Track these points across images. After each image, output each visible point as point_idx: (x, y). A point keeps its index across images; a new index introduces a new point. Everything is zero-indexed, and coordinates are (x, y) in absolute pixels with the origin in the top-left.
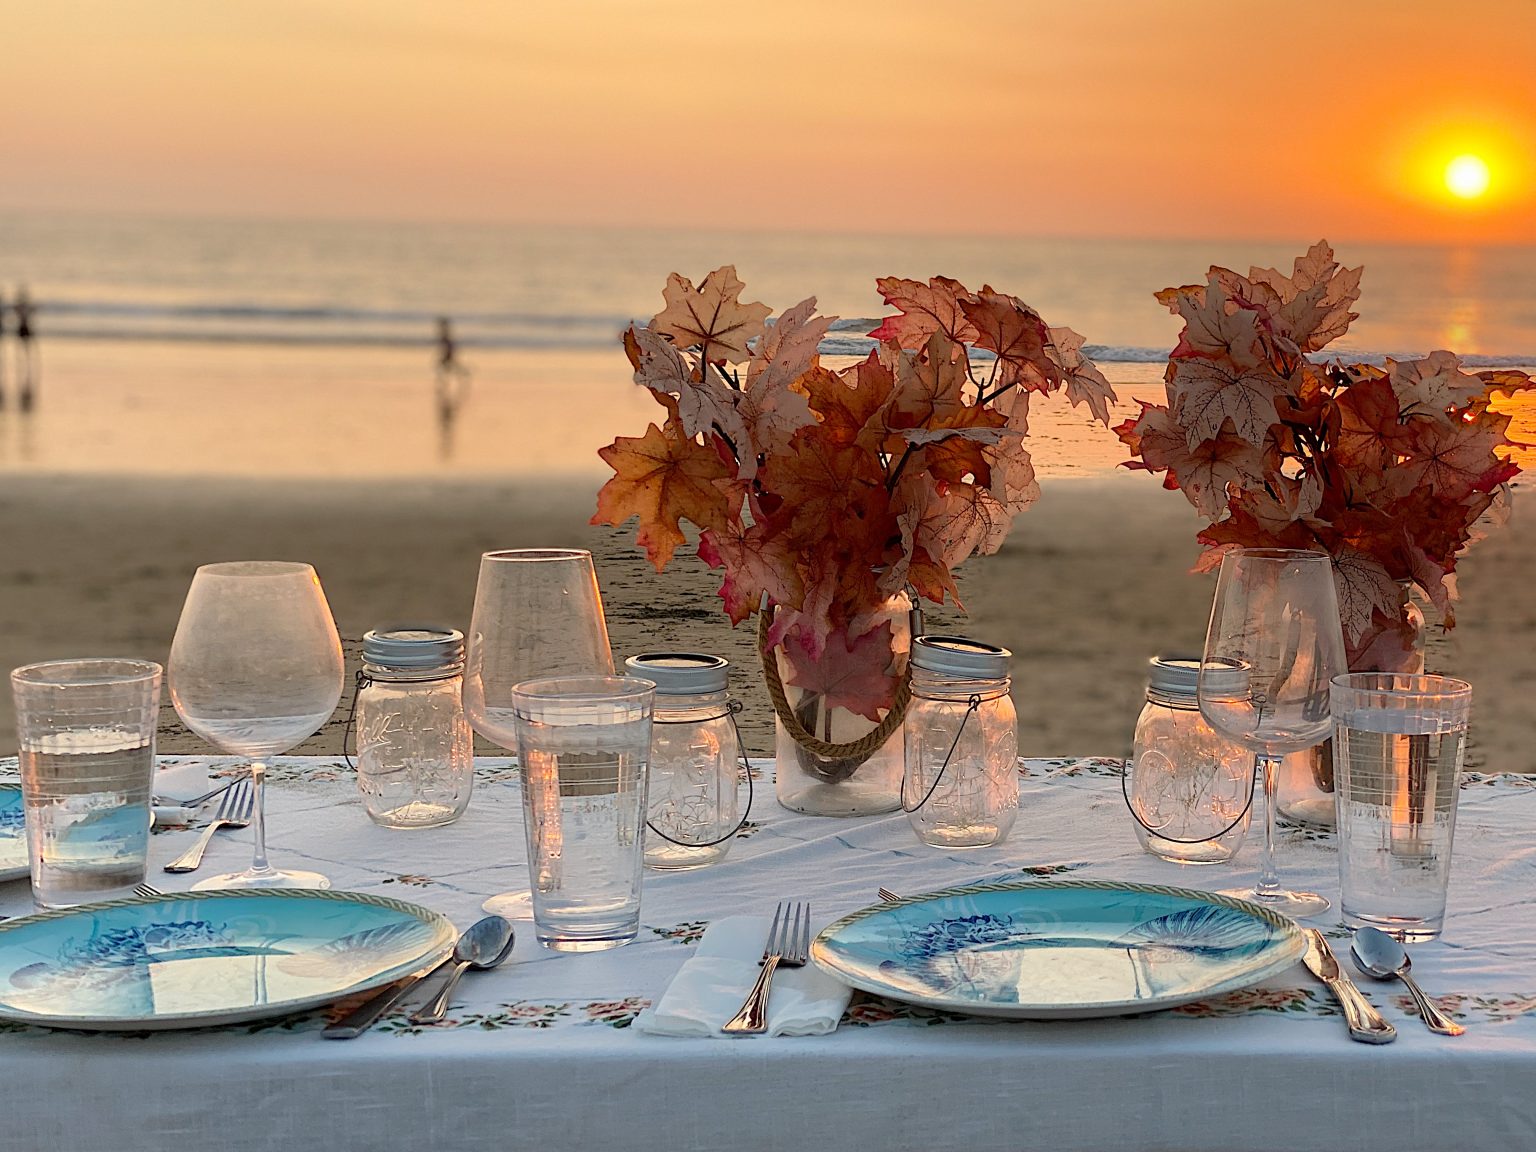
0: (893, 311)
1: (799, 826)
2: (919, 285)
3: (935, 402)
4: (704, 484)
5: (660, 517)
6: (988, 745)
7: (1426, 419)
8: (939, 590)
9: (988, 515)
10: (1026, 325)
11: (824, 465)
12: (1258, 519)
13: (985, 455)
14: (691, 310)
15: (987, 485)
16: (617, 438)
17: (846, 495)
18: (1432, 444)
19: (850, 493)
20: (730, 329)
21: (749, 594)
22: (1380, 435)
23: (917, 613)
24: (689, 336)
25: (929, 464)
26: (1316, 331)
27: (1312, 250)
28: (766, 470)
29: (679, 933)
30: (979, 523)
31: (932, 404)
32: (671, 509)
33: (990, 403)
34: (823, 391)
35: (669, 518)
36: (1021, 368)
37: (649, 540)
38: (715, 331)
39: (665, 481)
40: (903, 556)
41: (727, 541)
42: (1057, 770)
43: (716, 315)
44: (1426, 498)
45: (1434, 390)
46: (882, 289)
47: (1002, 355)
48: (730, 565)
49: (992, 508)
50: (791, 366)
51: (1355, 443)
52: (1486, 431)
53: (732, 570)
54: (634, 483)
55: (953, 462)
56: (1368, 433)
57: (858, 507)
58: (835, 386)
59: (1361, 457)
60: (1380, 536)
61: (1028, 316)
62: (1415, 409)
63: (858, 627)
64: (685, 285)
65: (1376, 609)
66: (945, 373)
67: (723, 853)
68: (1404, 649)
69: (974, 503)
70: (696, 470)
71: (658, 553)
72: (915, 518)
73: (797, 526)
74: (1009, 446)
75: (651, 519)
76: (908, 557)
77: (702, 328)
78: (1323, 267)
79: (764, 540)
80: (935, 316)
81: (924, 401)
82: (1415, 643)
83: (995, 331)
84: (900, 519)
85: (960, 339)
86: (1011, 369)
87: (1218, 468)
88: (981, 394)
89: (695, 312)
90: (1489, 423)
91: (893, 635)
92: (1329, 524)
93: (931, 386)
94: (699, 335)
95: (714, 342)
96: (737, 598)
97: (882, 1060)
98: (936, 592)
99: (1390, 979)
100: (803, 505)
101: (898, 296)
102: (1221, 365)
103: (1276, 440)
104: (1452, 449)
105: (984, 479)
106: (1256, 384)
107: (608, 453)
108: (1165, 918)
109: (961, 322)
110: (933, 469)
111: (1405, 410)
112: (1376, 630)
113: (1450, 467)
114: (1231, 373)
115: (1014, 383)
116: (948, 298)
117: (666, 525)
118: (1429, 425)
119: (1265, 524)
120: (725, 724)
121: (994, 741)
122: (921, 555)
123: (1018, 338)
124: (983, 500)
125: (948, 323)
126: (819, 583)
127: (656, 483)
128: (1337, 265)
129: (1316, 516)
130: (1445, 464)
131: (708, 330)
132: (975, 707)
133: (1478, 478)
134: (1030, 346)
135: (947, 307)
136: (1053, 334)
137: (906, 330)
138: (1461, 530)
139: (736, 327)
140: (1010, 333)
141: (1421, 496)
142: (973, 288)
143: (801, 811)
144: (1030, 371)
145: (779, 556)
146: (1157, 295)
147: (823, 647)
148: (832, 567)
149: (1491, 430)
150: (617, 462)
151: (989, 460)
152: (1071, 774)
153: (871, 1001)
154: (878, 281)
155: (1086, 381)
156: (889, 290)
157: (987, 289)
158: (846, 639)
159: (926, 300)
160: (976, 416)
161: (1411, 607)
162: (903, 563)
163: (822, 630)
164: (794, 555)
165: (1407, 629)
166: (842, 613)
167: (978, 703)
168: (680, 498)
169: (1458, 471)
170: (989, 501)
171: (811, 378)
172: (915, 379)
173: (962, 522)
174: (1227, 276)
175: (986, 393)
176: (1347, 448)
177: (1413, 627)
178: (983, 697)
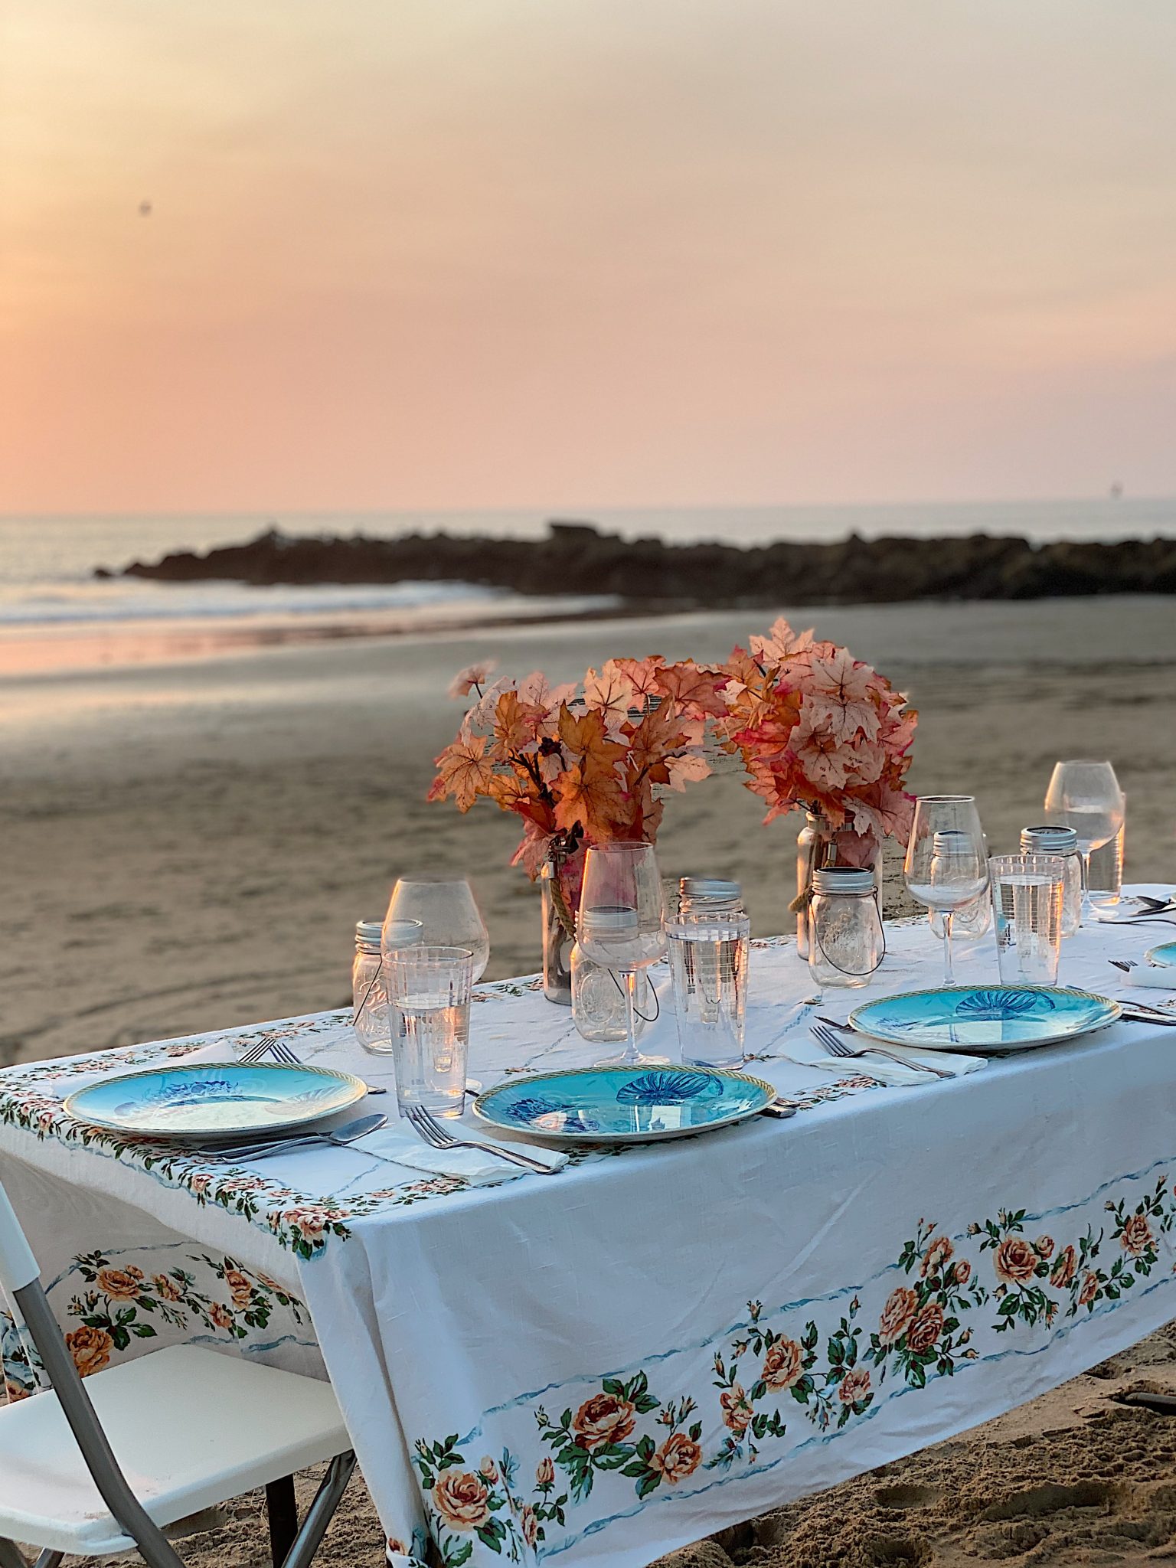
13: (666, 764)
36: (687, 706)
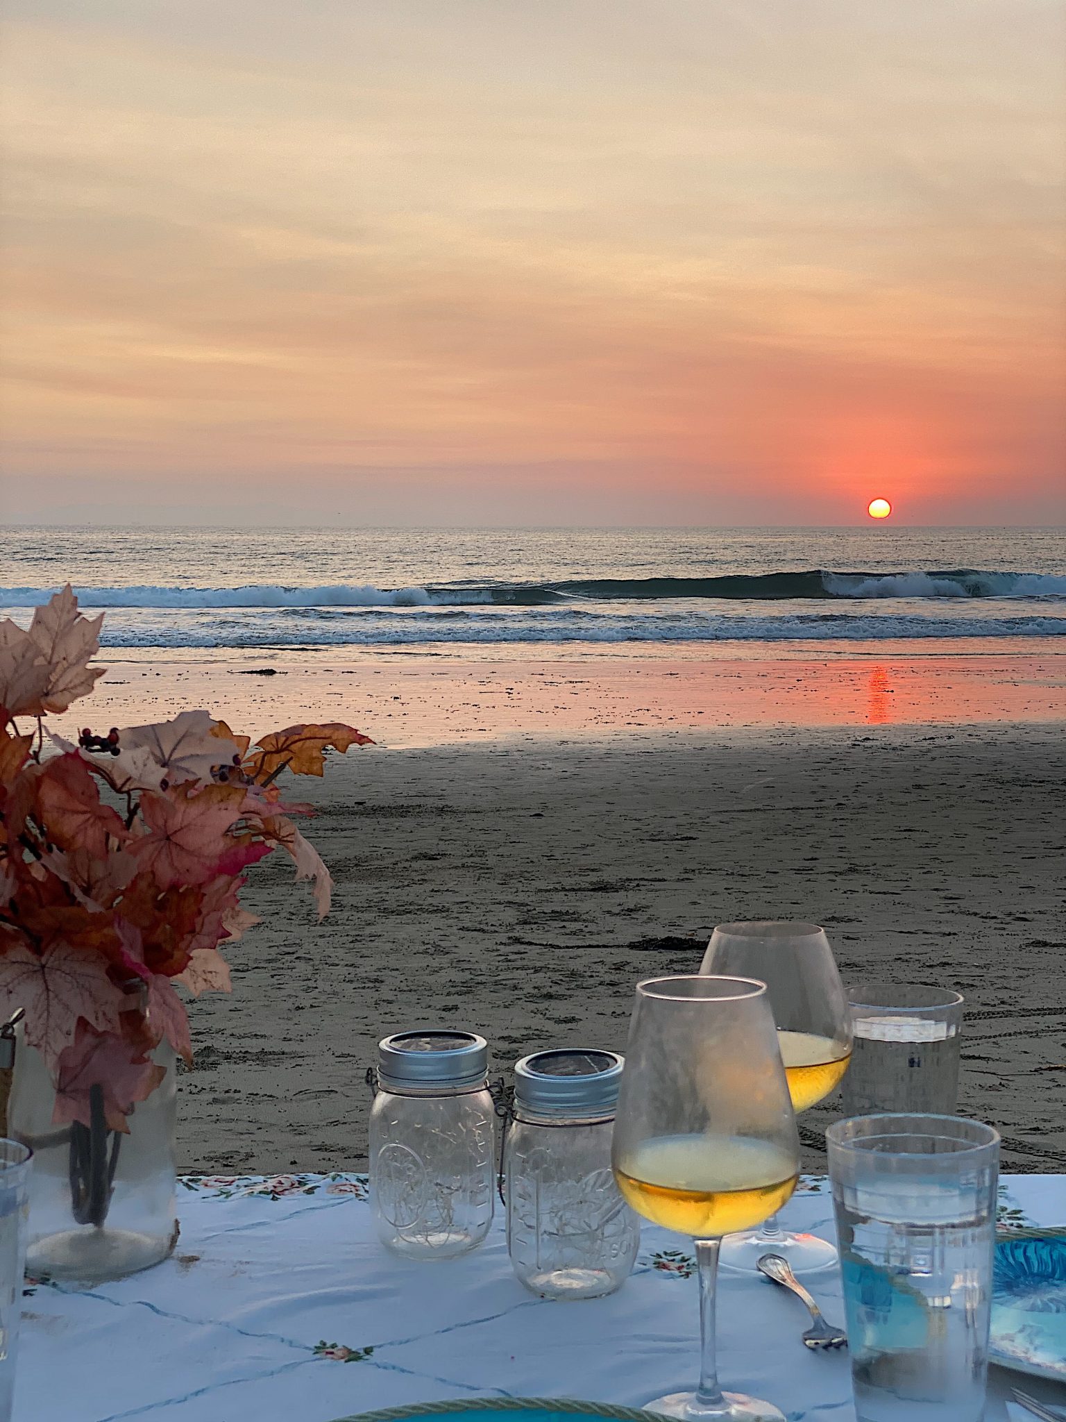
7: (150, 794)
18: (161, 822)
22: (97, 815)
26: (53, 690)
27: (56, 597)
44: (150, 886)
45: (140, 764)
51: (71, 822)
52: (216, 807)
56: (84, 812)
59: (80, 839)
62: (130, 785)
65: (82, 1023)
78: (65, 617)
90: (219, 798)
104: (182, 828)
111: (123, 786)
113: (182, 848)
118: (154, 802)
128: (78, 615)
130: (175, 844)
133: (216, 861)
141: (143, 884)
169: (190, 853)
176: (64, 829)
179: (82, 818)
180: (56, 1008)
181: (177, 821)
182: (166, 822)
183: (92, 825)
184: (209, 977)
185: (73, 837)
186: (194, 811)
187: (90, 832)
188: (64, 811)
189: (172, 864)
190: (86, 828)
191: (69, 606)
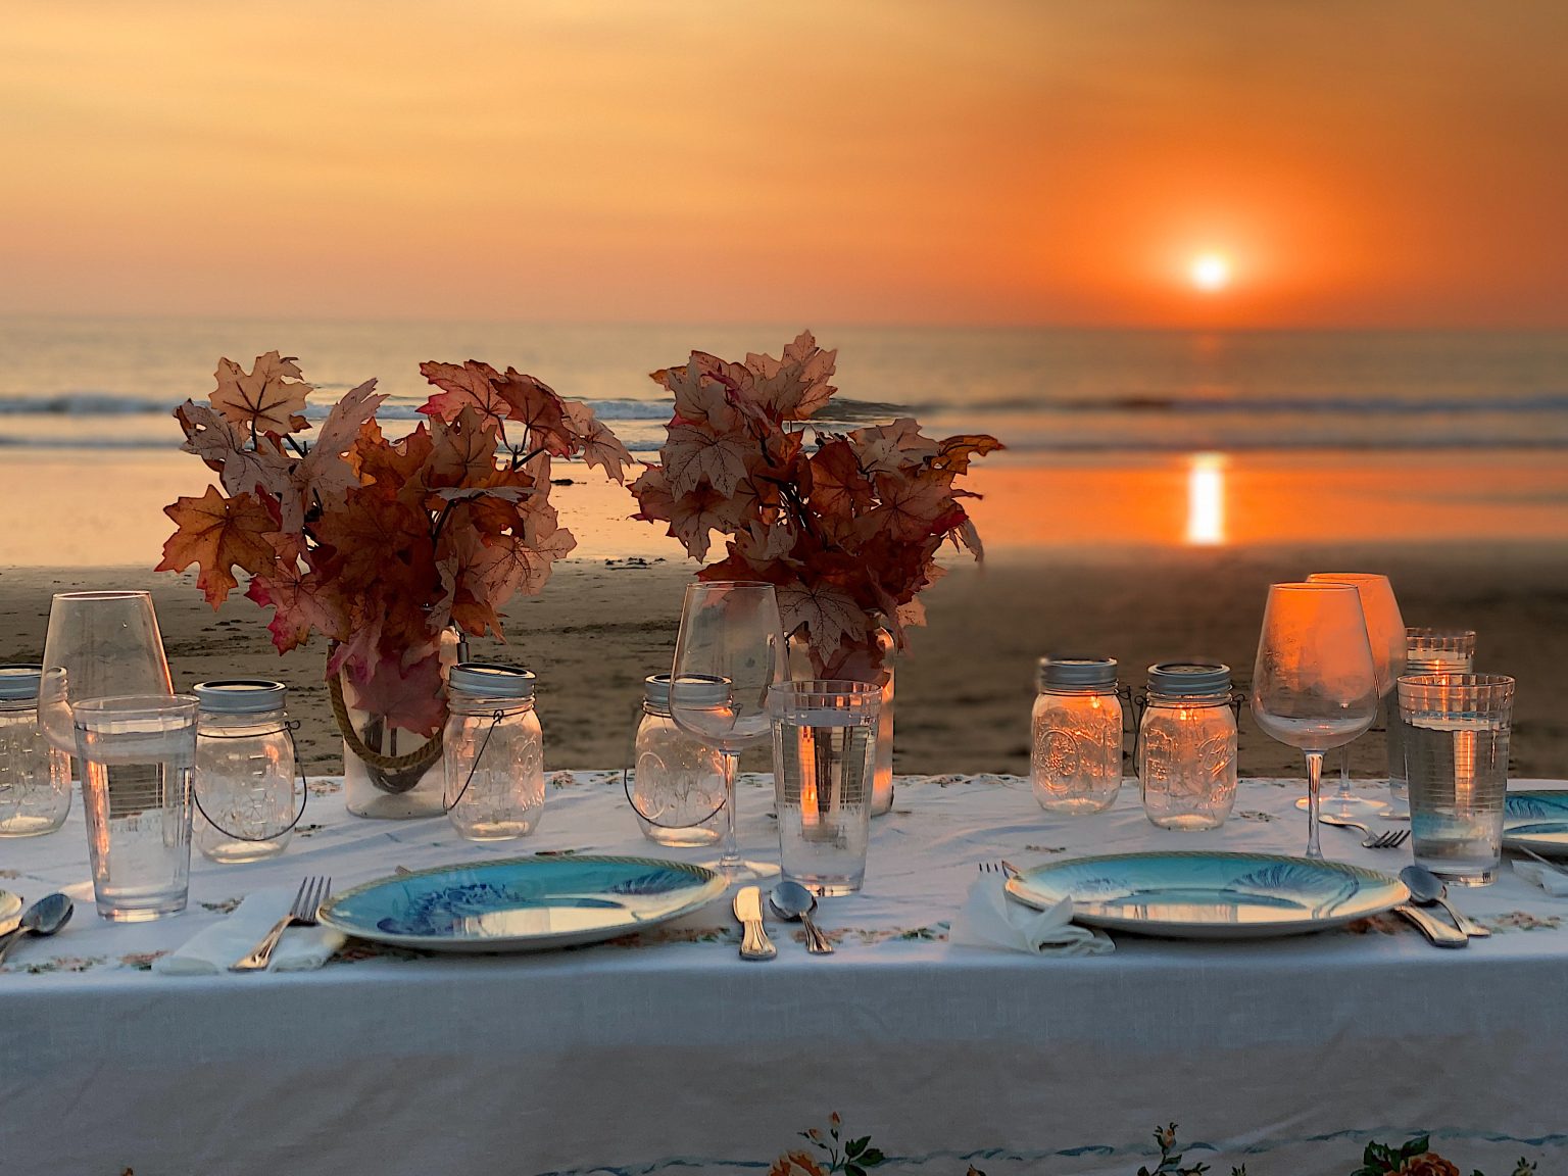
0: (436, 390)
1: (361, 826)
2: (456, 367)
3: (469, 464)
4: (255, 537)
5: (217, 566)
6: (512, 752)
7: (887, 475)
8: (481, 625)
9: (527, 561)
10: (545, 400)
11: (373, 520)
12: (747, 559)
14: (240, 389)
15: (522, 536)
16: (180, 498)
17: (392, 545)
18: (892, 495)
19: (395, 543)
20: (274, 405)
21: (298, 629)
22: (848, 489)
23: (464, 645)
24: (238, 411)
25: (473, 518)
26: (802, 402)
27: (798, 338)
28: (320, 525)
29: (223, 906)
30: (518, 569)
31: (466, 467)
32: (226, 557)
33: (524, 466)
34: (375, 456)
35: (225, 565)
36: (546, 436)
37: (207, 584)
38: (262, 407)
39: (222, 536)
40: (447, 595)
41: (282, 585)
42: (600, 780)
43: (262, 393)
44: (886, 541)
45: (886, 449)
46: (425, 372)
47: (529, 426)
48: (281, 605)
49: (530, 556)
50: (339, 437)
51: (829, 495)
52: (934, 484)
53: (282, 608)
54: (195, 536)
55: (493, 517)
56: (839, 487)
57: (404, 555)
58: (387, 453)
60: (851, 573)
61: (544, 392)
62: (876, 467)
63: (410, 658)
64: (234, 368)
65: (844, 636)
66: (476, 442)
67: (283, 848)
68: (873, 667)
69: (513, 552)
70: (248, 525)
71: (214, 595)
72: (454, 564)
73: (348, 572)
74: (537, 503)
75: (210, 566)
76: (451, 595)
77: (249, 404)
78: (807, 352)
79: (319, 584)
80: (473, 393)
81: (459, 465)
82: (883, 662)
83: (523, 406)
84: (439, 565)
85: (495, 413)
86: (538, 437)
87: (704, 516)
88: (515, 459)
89: (244, 389)
91: (441, 664)
92: (802, 563)
93: (464, 452)
94: (247, 410)
95: (262, 416)
96: (287, 632)
97: (354, 987)
98: (478, 627)
99: (796, 919)
100: (352, 554)
101: (439, 377)
102: (703, 430)
103: (757, 494)
104: (908, 500)
105: (519, 531)
106: (729, 446)
107: (174, 511)
108: (630, 882)
109: (495, 398)
110: (478, 524)
111: (868, 467)
112: (845, 651)
113: (907, 515)
114: (712, 437)
115: (542, 449)
116: (482, 378)
117: (222, 571)
118: (890, 479)
119: (753, 564)
120: (282, 740)
121: (517, 748)
122: (464, 596)
123: (542, 411)
124: (522, 549)
125: (484, 398)
126: (373, 621)
127: (214, 538)
128: (818, 348)
129: (790, 556)
130: (902, 512)
131: (255, 405)
132: (499, 720)
133: (931, 524)
134: (552, 418)
135: (483, 386)
136: (568, 406)
137: (449, 406)
138: (918, 567)
139: (279, 404)
140: (535, 407)
141: (882, 539)
142: (502, 370)
143: (365, 816)
144: (553, 439)
145: (329, 596)
146: (651, 375)
147: (373, 673)
148: (382, 606)
149: (939, 483)
150: (180, 518)
151: (523, 515)
152: (610, 783)
153: (362, 945)
154: (421, 365)
155: (602, 446)
156: (431, 372)
157: (511, 370)
158: (400, 668)
159: (464, 380)
160: (508, 478)
161: (882, 632)
162: (446, 603)
163: (373, 659)
164: (345, 596)
165: (875, 650)
166: (391, 647)
167: (501, 717)
168: (234, 548)
169: (914, 518)
170: (527, 549)
171: (363, 446)
172: (449, 446)
173: (502, 569)
174: (707, 358)
175: (520, 458)
176: (823, 500)
177: (881, 649)
178: (506, 713)
179: (837, 491)
180: (828, 623)
181: (903, 496)
182: (896, 494)
183: (843, 497)
184: (909, 615)
185: (829, 506)
186: (918, 486)
187: (842, 502)
188: (824, 486)
189: (899, 527)
190: (839, 499)
191: (809, 344)
